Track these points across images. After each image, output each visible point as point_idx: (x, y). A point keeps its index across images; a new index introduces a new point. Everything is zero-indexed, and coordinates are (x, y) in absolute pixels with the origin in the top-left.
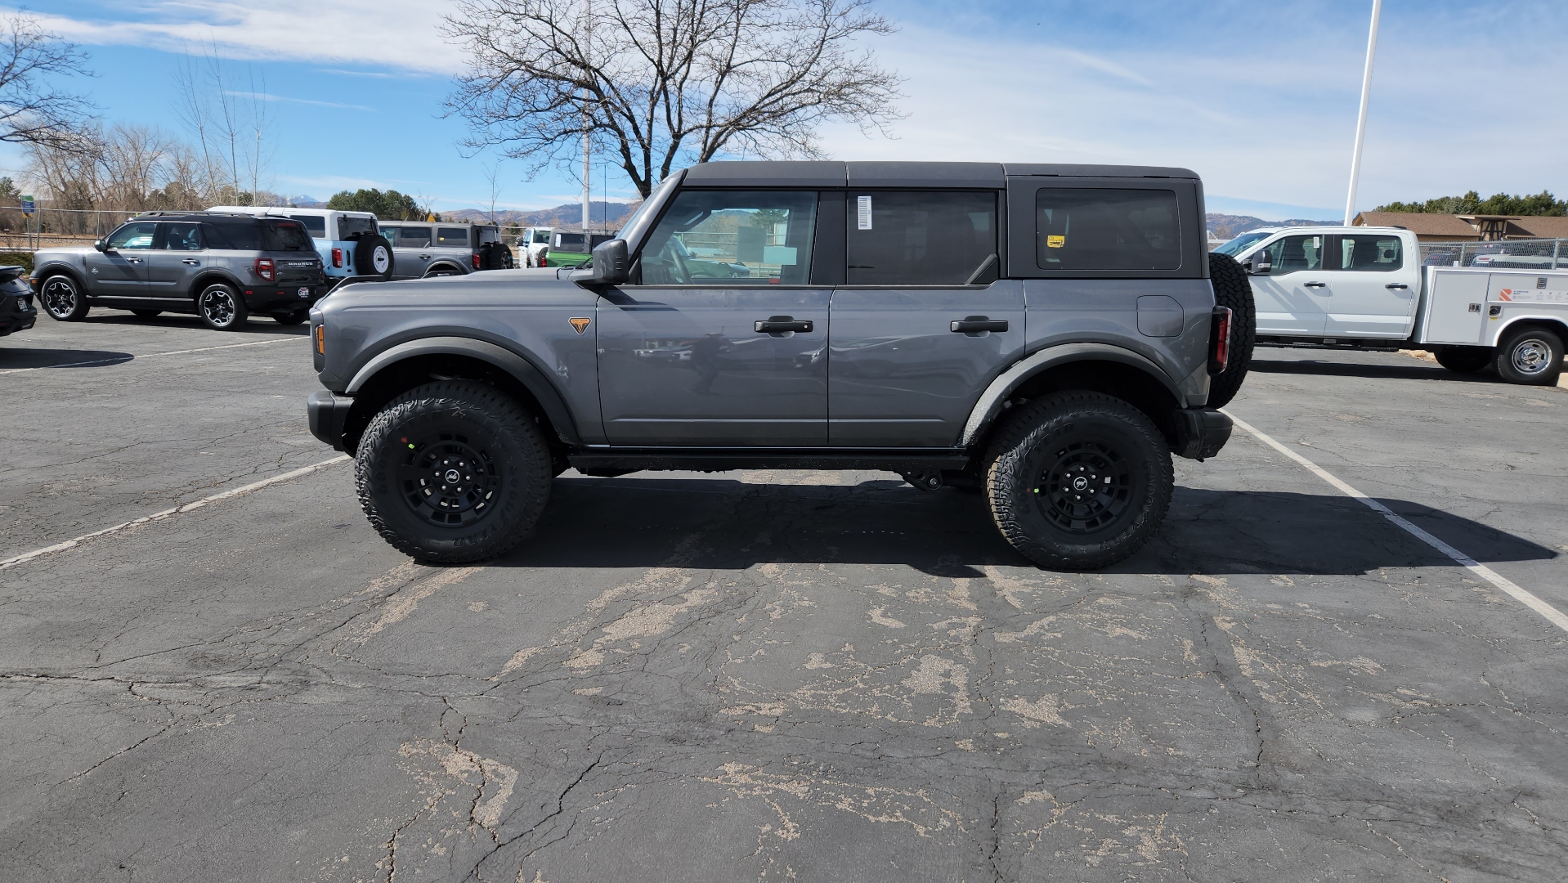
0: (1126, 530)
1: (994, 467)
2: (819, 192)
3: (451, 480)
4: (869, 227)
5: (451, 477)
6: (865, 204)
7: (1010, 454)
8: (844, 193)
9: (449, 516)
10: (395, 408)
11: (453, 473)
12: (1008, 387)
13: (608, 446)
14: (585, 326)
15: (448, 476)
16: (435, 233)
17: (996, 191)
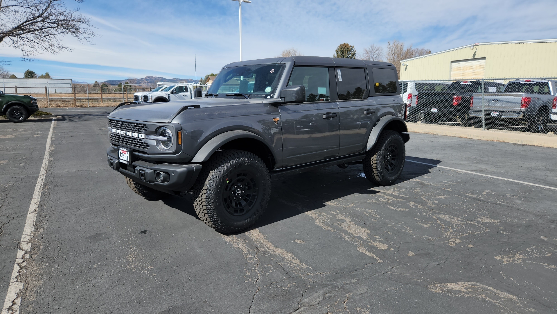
0: (399, 170)
1: (375, 156)
2: (328, 68)
3: (238, 194)
4: (341, 80)
5: (238, 193)
6: (339, 72)
7: (380, 151)
8: (334, 69)
9: (240, 210)
10: (223, 165)
11: (238, 191)
12: (380, 131)
13: (282, 169)
14: (278, 121)
15: (237, 193)
17: (365, 69)
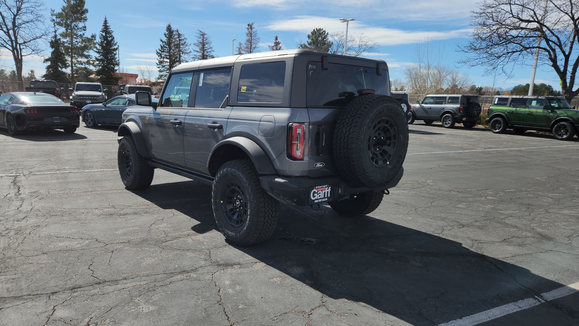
2: (194, 72)
4: (201, 85)
6: (202, 75)
8: (198, 72)
14: (148, 120)
16: (447, 98)
